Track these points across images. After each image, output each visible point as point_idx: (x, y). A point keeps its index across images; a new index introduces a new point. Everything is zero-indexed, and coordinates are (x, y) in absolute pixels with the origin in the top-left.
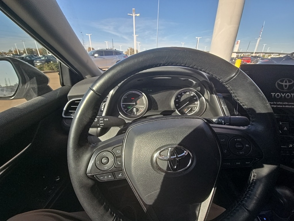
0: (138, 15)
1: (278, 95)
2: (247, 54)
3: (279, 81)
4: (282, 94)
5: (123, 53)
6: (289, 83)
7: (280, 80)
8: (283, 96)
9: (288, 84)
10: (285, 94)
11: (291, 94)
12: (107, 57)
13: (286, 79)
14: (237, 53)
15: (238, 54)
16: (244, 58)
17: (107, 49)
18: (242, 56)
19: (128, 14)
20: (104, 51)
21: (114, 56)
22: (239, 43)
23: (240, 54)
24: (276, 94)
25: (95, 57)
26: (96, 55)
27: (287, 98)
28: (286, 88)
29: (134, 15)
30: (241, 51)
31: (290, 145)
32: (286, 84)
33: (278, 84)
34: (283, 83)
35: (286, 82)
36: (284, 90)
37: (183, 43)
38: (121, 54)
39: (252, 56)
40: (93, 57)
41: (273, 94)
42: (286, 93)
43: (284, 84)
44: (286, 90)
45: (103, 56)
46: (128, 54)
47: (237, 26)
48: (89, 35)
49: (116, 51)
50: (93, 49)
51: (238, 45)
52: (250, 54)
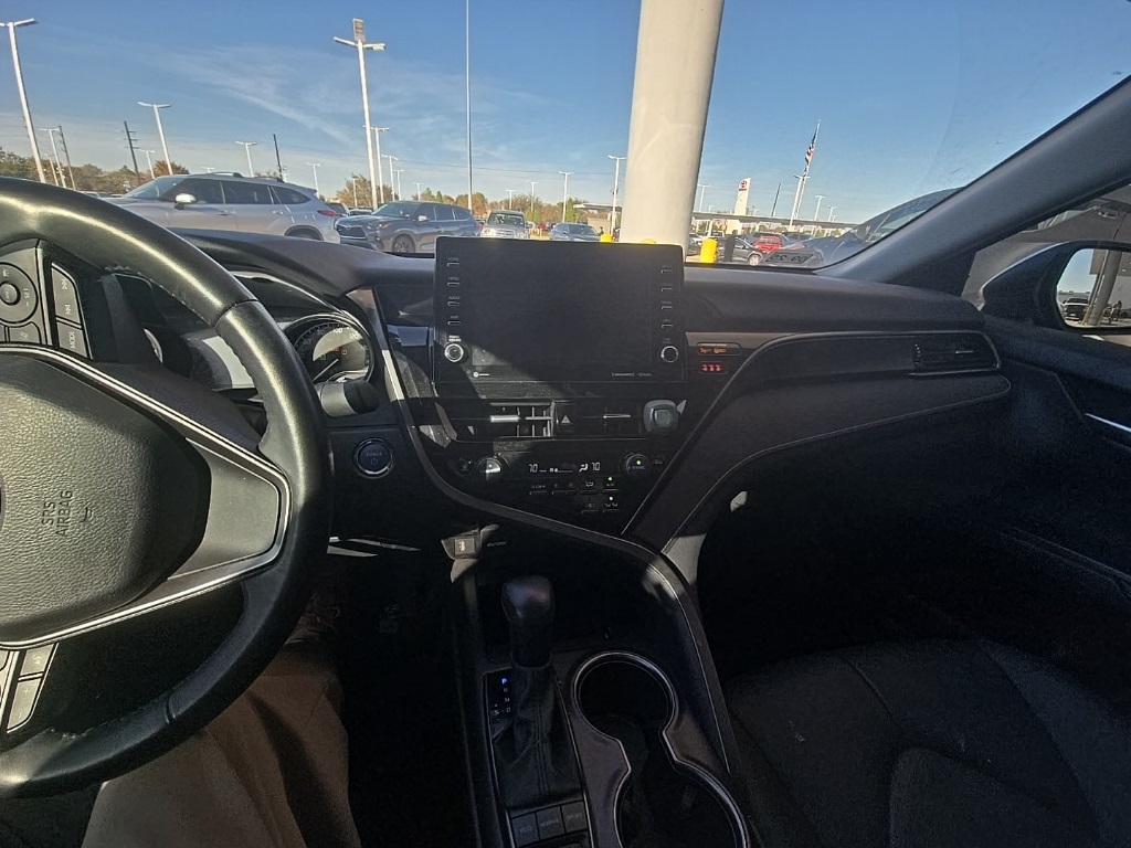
0: (379, 47)
2: (774, 226)
5: (315, 194)
12: (237, 210)
14: (742, 219)
15: (746, 225)
16: (762, 239)
17: (237, 175)
18: (757, 230)
19: (336, 38)
20: (224, 182)
21: (273, 206)
22: (747, 186)
23: (752, 225)
25: (181, 206)
26: (184, 198)
29: (360, 46)
30: (754, 215)
31: (583, 466)
38: (307, 199)
39: (786, 234)
40: (172, 205)
45: (221, 202)
46: (349, 201)
47: (696, 128)
48: (155, 107)
49: (279, 185)
50: (176, 169)
51: (746, 193)
52: (780, 225)
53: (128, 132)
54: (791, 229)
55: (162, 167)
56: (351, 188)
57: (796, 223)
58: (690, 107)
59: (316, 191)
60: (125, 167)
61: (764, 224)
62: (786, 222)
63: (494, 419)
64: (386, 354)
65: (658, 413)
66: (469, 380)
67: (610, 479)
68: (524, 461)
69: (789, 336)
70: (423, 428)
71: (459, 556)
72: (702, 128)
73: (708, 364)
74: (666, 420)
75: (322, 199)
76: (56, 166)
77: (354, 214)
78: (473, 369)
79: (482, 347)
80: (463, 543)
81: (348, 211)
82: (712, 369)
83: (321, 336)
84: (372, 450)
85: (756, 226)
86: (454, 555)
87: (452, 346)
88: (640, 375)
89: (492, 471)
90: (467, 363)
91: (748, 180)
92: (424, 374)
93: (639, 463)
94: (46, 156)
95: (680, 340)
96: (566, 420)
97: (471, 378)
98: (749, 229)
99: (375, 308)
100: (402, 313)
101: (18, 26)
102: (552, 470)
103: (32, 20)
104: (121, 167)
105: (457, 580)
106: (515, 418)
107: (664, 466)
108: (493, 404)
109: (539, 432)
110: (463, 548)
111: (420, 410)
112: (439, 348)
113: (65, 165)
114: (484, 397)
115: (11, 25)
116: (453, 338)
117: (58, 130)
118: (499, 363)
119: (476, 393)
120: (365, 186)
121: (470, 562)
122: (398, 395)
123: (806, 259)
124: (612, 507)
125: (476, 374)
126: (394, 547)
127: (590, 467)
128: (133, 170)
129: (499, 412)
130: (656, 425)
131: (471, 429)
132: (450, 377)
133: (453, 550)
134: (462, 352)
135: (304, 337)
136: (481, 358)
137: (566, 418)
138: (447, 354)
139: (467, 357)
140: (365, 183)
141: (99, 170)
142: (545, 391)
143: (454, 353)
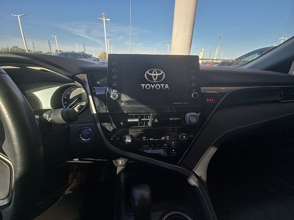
0: (108, 20)
1: (148, 86)
2: (210, 61)
3: (148, 72)
4: (151, 85)
5: (92, 56)
6: (158, 73)
7: (149, 70)
8: (153, 87)
9: (157, 75)
10: (154, 85)
11: (161, 85)
13: (155, 70)
14: (201, 59)
15: (203, 61)
16: (207, 64)
17: (73, 52)
18: (206, 62)
19: (98, 18)
20: (70, 54)
22: (203, 51)
24: (146, 85)
27: (157, 89)
28: (155, 79)
29: (104, 20)
30: (205, 58)
31: (163, 137)
32: (155, 75)
33: (147, 75)
34: (152, 73)
35: (155, 73)
36: (153, 81)
37: (155, 49)
38: (90, 57)
39: (213, 63)
41: (143, 85)
42: (156, 84)
43: (153, 75)
44: (155, 81)
46: (101, 58)
47: (190, 34)
48: (55, 36)
49: (84, 54)
50: (60, 51)
51: (203, 52)
52: (212, 61)
53: (49, 43)
54: (215, 61)
55: (57, 51)
56: (102, 55)
57: (216, 60)
58: (189, 28)
59: (92, 55)
60: (48, 51)
61: (207, 60)
62: (213, 60)
63: (129, 120)
64: (90, 97)
65: (192, 117)
66: (120, 106)
67: (173, 143)
68: (141, 136)
69: (240, 88)
70: (103, 124)
71: (119, 166)
72: (192, 34)
73: (209, 99)
74: (194, 120)
75: (95, 57)
76: (31, 51)
77: (102, 61)
78: (122, 102)
79: (125, 94)
80: (120, 161)
81: (101, 60)
82: (210, 101)
83: (73, 91)
84: (85, 132)
85: (205, 61)
86: (117, 165)
87: (114, 94)
88: (184, 103)
89: (128, 141)
90: (119, 100)
91: (203, 49)
92: (103, 104)
93: (184, 137)
94: (29, 49)
95: (199, 90)
96: (156, 121)
97: (121, 105)
98: (203, 62)
99: (87, 80)
100: (98, 82)
101: (21, 16)
102: (151, 139)
103: (24, 15)
104: (47, 51)
105: (118, 174)
106: (137, 120)
107: (193, 138)
108: (129, 114)
109: (146, 124)
110: (120, 163)
111: (102, 117)
112: (109, 94)
113: (34, 51)
114: (126, 112)
115: (18, 16)
116: (114, 91)
117: (32, 42)
118: (131, 100)
119: (123, 111)
120: (105, 54)
121: (123, 167)
122: (94, 112)
123: (232, 64)
124: (174, 154)
125: (123, 104)
126: (99, 160)
127: (165, 138)
128: (50, 52)
129: (132, 117)
130: (190, 122)
131: (122, 123)
132: (113, 105)
133: (117, 163)
134: (117, 96)
135: (67, 91)
136: (125, 98)
137: (156, 120)
138: (112, 96)
139: (119, 97)
140: (105, 53)
141: (42, 52)
142: (148, 110)
143: (114, 96)
